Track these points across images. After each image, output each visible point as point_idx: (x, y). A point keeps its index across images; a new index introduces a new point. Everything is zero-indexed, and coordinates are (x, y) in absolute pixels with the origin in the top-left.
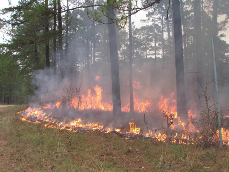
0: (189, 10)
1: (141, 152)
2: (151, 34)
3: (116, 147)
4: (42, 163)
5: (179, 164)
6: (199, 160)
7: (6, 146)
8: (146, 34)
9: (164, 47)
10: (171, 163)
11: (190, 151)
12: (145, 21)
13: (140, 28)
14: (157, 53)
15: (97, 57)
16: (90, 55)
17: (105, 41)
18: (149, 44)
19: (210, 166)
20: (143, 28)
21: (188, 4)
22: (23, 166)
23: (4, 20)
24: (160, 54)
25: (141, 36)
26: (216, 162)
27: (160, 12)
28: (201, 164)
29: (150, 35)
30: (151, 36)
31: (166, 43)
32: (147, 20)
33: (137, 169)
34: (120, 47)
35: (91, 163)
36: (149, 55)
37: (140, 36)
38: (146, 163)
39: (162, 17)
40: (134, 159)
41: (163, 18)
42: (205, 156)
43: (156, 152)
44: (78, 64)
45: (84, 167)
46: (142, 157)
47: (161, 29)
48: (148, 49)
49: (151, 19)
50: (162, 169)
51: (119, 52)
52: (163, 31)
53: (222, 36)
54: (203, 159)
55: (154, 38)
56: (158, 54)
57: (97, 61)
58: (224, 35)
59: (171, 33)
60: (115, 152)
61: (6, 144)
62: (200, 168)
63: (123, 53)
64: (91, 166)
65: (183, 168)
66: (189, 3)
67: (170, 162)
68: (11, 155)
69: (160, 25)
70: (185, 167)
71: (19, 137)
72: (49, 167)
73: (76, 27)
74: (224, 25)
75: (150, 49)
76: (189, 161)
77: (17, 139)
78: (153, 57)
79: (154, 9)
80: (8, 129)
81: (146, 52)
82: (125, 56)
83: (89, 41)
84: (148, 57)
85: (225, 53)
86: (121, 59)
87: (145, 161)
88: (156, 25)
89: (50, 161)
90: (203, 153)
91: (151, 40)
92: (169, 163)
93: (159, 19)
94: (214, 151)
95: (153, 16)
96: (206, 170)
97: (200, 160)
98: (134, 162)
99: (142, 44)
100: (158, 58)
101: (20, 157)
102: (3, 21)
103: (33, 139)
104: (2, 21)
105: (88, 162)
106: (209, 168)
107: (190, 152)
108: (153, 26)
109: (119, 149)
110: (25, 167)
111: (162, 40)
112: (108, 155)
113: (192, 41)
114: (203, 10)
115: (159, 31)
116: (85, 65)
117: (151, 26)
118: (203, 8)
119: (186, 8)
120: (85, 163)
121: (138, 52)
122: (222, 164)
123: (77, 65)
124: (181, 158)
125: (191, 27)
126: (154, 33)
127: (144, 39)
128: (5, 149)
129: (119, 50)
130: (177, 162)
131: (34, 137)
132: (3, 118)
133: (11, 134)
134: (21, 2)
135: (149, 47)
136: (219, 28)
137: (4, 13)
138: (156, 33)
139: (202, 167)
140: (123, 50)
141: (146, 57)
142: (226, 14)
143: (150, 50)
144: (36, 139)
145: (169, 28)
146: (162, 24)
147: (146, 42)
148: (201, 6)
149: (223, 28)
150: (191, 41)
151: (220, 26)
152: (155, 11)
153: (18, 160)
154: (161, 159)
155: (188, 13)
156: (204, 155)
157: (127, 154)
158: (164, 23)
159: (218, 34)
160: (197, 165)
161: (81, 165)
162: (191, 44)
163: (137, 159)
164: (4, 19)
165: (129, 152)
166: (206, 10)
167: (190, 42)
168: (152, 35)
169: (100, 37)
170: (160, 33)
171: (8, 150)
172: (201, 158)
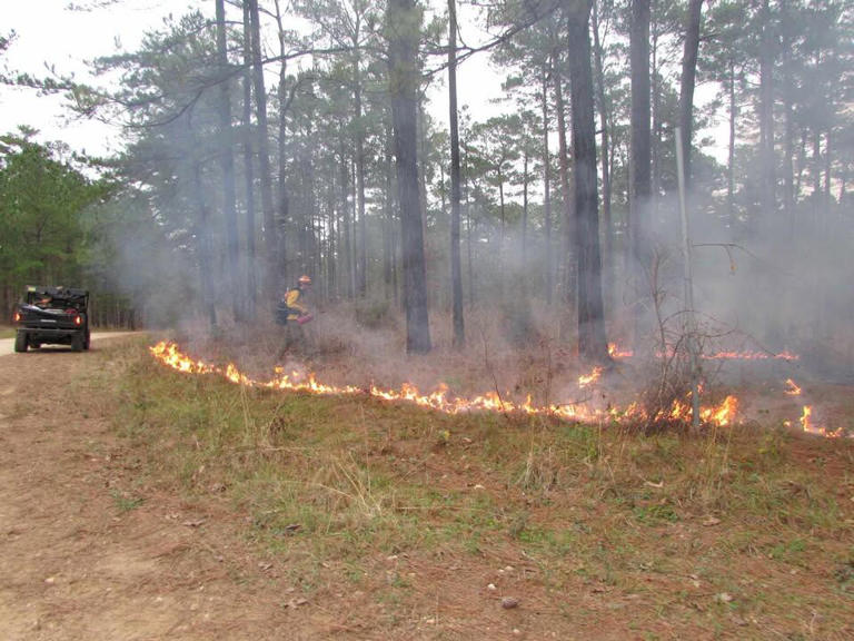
0: (617, 70)
1: (477, 444)
2: (516, 137)
3: (410, 431)
4: (194, 477)
5: (577, 475)
6: (634, 465)
7: (103, 433)
8: (502, 139)
9: (549, 175)
10: (555, 474)
11: (610, 441)
12: (498, 101)
13: (485, 122)
14: (529, 190)
15: (370, 201)
16: (349, 198)
17: (389, 158)
18: (508, 166)
19: (665, 481)
20: (494, 123)
21: (615, 54)
22: (141, 486)
23: (101, 92)
24: (538, 193)
25: (489, 143)
26: (680, 470)
27: (538, 77)
28: (640, 476)
29: (511, 142)
30: (515, 145)
31: (555, 163)
32: (505, 99)
33: (462, 489)
34: (431, 174)
35: (333, 476)
36: (509, 195)
37: (484, 145)
38: (489, 474)
39: (545, 91)
40: (455, 464)
41: (548, 94)
42: (650, 455)
43: (518, 445)
44: (319, 220)
45: (313, 484)
46: (477, 458)
47: (541, 125)
48: (505, 179)
49: (515, 96)
50: (529, 491)
51: (428, 188)
52: (545, 132)
53: (705, 142)
54: (643, 462)
55: (522, 148)
56: (533, 193)
57: (370, 213)
58: (712, 139)
59: (568, 135)
60: (403, 447)
61: (104, 428)
62: (637, 486)
63: (441, 190)
64: (331, 482)
65: (589, 485)
66: (620, 52)
67: (553, 469)
68: (113, 457)
69: (539, 112)
70: (595, 483)
71: (145, 409)
72: (216, 485)
73: (311, 118)
74: (713, 113)
75: (512, 178)
76: (607, 466)
77: (135, 414)
78: (520, 201)
79: (523, 68)
80: (115, 389)
81: (501, 188)
82: (443, 200)
83: (348, 157)
84: (507, 201)
85: (712, 190)
86: (432, 208)
87: (486, 467)
88: (528, 116)
89: (221, 470)
90: (645, 445)
91: (515, 156)
92: (550, 472)
93: (538, 96)
94: (676, 441)
95: (520, 88)
96: (653, 491)
97: (637, 463)
98: (456, 472)
99: (490, 167)
100: (532, 204)
101: (138, 461)
102: (99, 95)
103: (180, 415)
104: (95, 93)
105: (325, 472)
106: (661, 485)
107: (609, 444)
108: (520, 116)
109: (417, 438)
110: (146, 488)
111: (546, 156)
112: (384, 452)
113: (625, 159)
114: (655, 70)
115: (536, 130)
116: (338, 226)
117: (515, 118)
118: (657, 65)
119: (611, 65)
120: (317, 474)
121: (478, 188)
122: (697, 474)
123: (316, 224)
124: (586, 459)
125: (621, 118)
126: (523, 136)
127: (496, 151)
128: (100, 443)
129: (430, 182)
130: (571, 470)
131: (186, 409)
132: (109, 362)
133: (122, 402)
134: (150, 43)
135: (510, 175)
136: (697, 120)
137: (99, 72)
138: (528, 137)
139: (641, 482)
140: (441, 183)
141: (500, 200)
142: (719, 80)
143: (513, 183)
144: (190, 416)
145: (562, 122)
146: (545, 110)
147: (503, 160)
148: (651, 60)
149: (709, 122)
150: (622, 158)
151: (703, 116)
152: (525, 74)
153: (131, 469)
154: (529, 462)
155: (615, 79)
156: (648, 451)
157: (437, 452)
158: (550, 108)
159: (696, 137)
160: (628, 480)
161: (306, 480)
162: (621, 165)
163: (464, 463)
164: (100, 88)
165: (442, 445)
166: (664, 71)
167: (619, 159)
168: (517, 141)
169: (378, 147)
170: (537, 136)
171: (106, 444)
172: (639, 459)
